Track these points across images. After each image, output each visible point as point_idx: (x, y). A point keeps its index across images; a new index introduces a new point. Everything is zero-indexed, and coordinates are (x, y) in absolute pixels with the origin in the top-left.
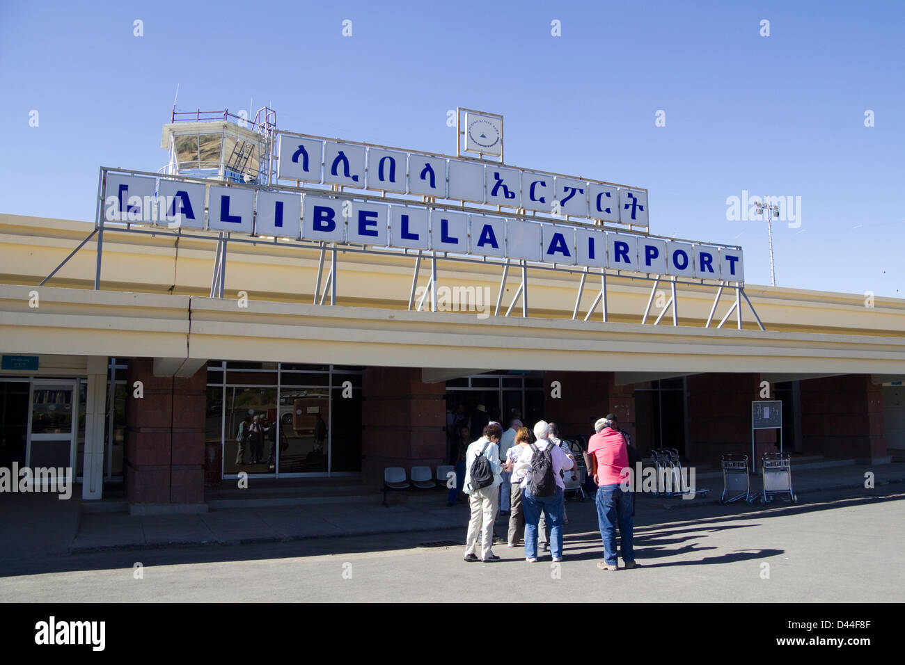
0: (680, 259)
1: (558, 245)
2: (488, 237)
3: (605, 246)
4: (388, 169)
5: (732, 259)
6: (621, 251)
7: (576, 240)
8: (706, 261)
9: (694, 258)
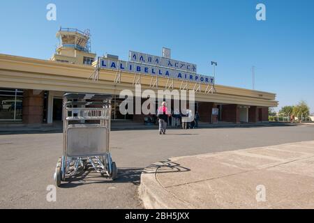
0: (202, 79)
1: (180, 75)
2: (167, 73)
3: (188, 76)
4: (150, 59)
5: (212, 80)
6: (191, 77)
7: (183, 75)
8: (207, 80)
9: (205, 79)
